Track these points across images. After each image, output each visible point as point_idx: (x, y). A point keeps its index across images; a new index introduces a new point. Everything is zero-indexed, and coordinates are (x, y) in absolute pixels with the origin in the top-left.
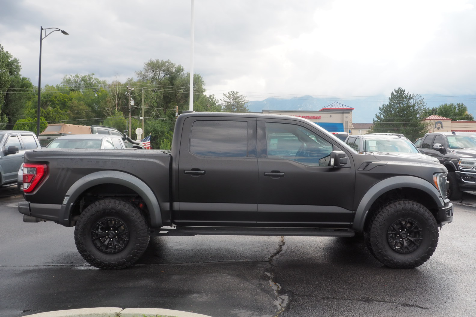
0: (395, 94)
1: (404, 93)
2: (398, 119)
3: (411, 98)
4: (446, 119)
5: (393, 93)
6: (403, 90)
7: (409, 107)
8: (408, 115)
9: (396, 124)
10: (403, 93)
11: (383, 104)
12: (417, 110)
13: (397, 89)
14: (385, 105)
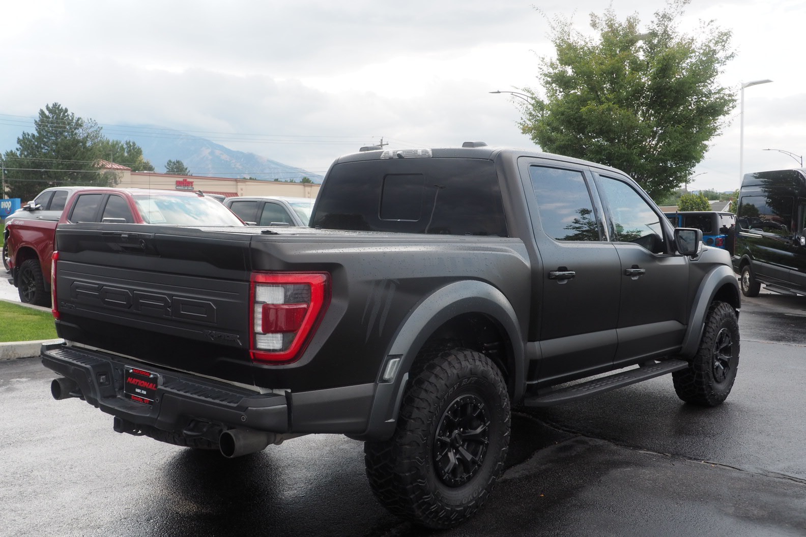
0: (47, 113)
1: (66, 114)
2: (59, 164)
3: (79, 125)
4: (122, 168)
5: (42, 113)
6: (64, 108)
7: (78, 141)
8: (78, 158)
9: (55, 173)
10: (64, 114)
11: (24, 133)
12: (91, 150)
13: (51, 106)
14: (28, 135)
